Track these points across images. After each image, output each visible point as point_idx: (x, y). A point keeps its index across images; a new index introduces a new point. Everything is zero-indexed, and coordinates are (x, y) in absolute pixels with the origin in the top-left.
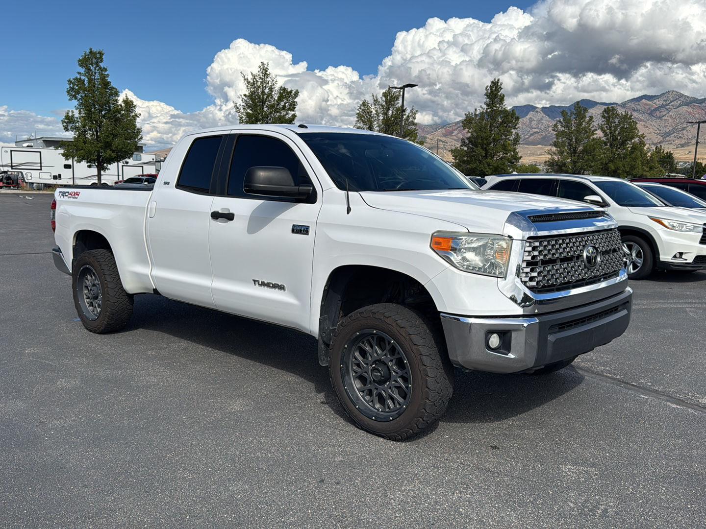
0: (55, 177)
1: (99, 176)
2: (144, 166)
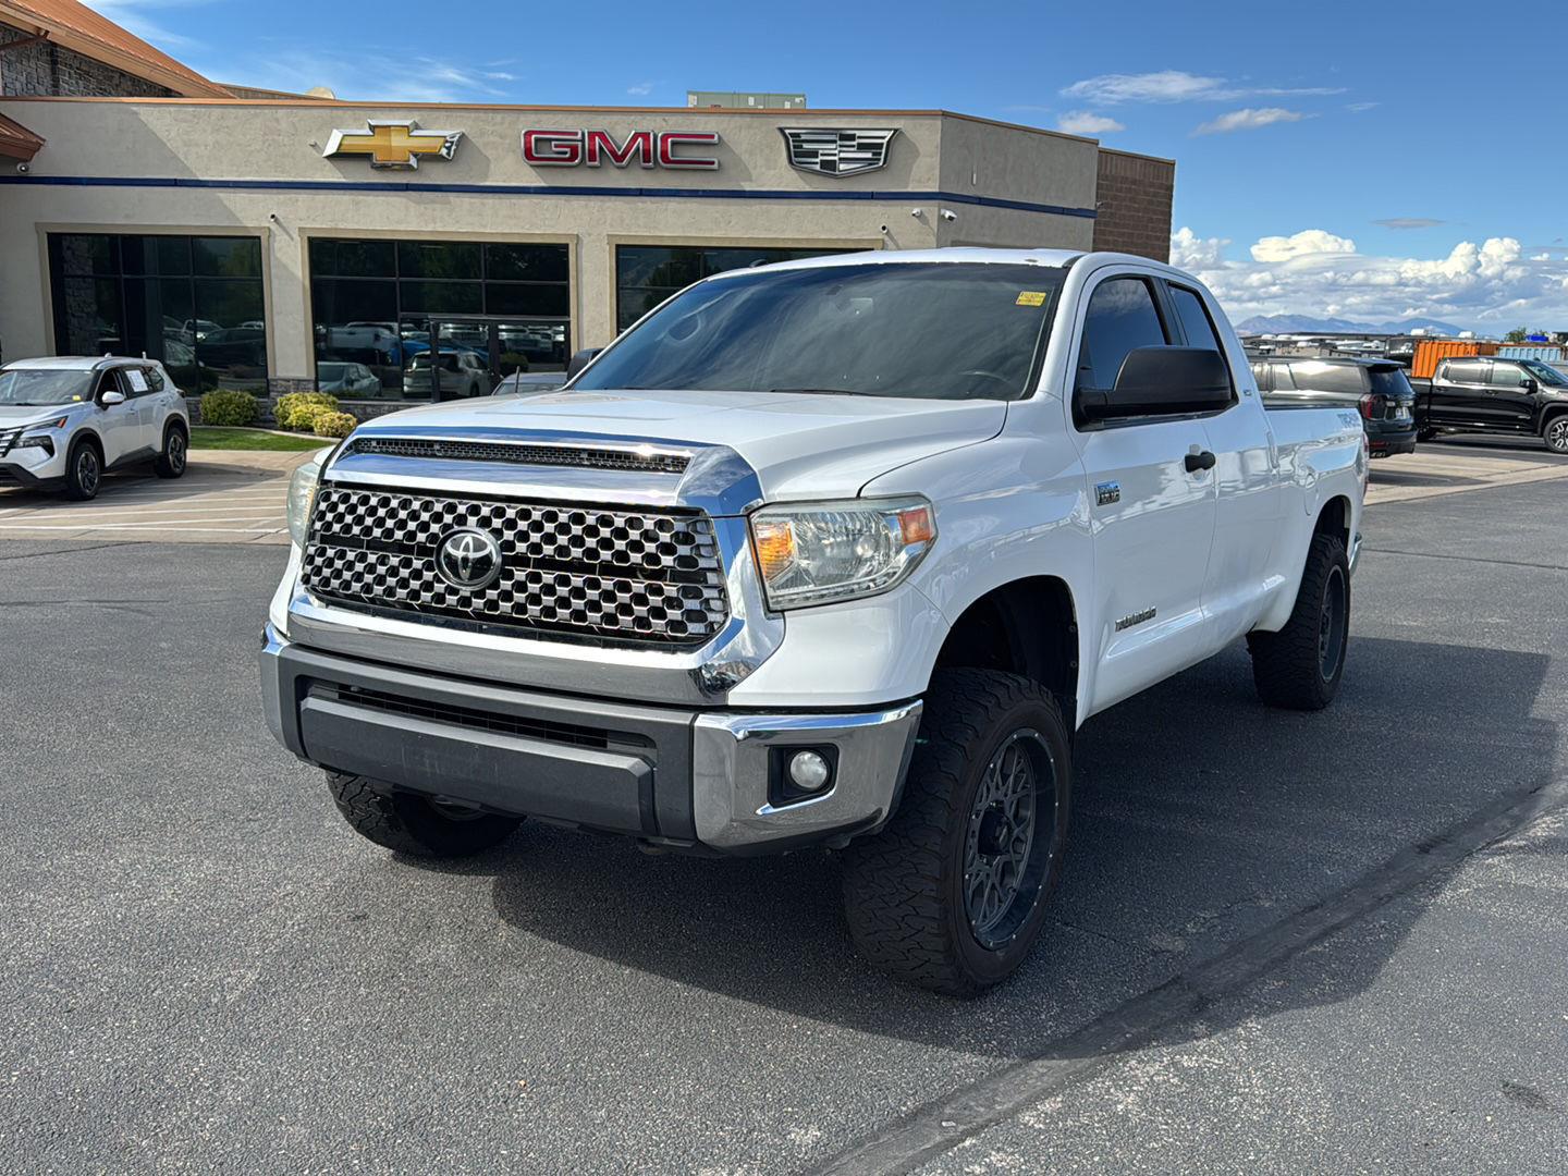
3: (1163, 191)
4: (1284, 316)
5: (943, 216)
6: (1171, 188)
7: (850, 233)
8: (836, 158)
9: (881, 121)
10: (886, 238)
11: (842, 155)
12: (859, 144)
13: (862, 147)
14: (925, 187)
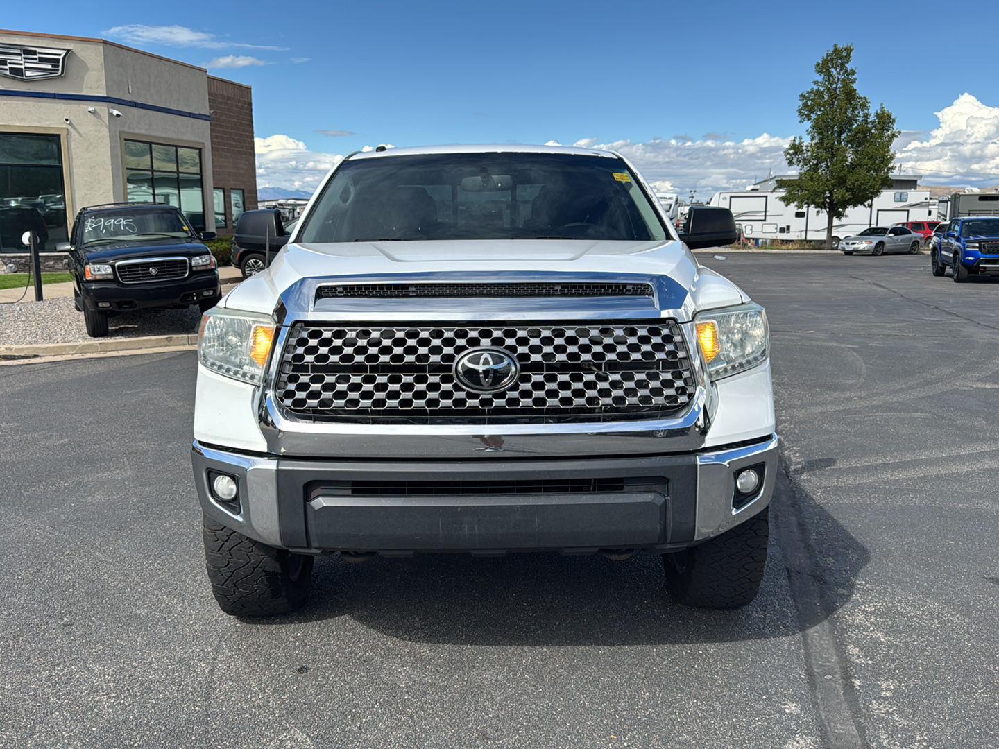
0: (782, 230)
1: (830, 227)
2: (911, 209)
3: (246, 106)
4: (269, 188)
5: (112, 114)
6: (250, 104)
7: (39, 122)
8: (22, 67)
9: (56, 43)
10: (70, 127)
11: (27, 65)
12: (39, 58)
13: (42, 60)
14: (96, 92)
